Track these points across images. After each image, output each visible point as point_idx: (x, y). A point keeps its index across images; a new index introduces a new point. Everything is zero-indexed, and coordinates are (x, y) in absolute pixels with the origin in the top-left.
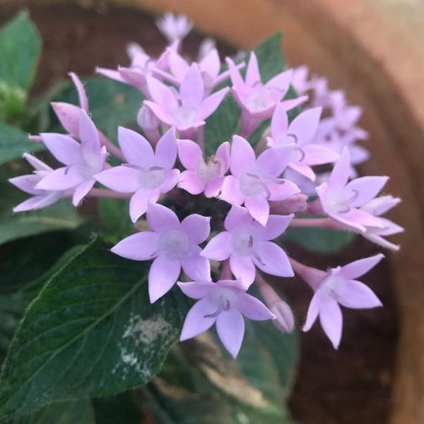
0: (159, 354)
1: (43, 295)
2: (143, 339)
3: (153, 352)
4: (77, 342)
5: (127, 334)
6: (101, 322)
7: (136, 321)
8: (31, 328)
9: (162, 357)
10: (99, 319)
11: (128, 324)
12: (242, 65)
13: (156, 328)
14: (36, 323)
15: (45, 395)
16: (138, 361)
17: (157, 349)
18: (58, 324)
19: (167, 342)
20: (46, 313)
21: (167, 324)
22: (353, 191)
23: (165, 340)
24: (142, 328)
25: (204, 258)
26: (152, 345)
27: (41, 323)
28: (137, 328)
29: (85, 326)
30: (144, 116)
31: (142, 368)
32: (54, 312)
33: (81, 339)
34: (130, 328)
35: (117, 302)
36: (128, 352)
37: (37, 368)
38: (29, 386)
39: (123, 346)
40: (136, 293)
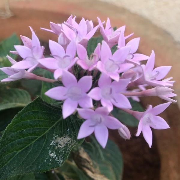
0: (67, 152)
1: (13, 122)
2: (59, 146)
3: (64, 151)
4: (28, 147)
5: (52, 144)
6: (40, 138)
7: (56, 138)
8: (7, 139)
9: (68, 153)
10: (39, 137)
11: (53, 140)
12: (104, 22)
13: (65, 141)
14: (9, 136)
15: (12, 172)
16: (57, 156)
17: (65, 150)
18: (20, 138)
19: (70, 146)
20: (14, 132)
21: (70, 139)
22: (157, 72)
23: (69, 146)
24: (59, 141)
25: (89, 97)
26: (63, 149)
27: (12, 137)
28: (56, 141)
29: (32, 140)
30: (61, 38)
31: (58, 159)
32: (18, 131)
33: (30, 146)
34: (53, 141)
35: (48, 129)
36: (52, 152)
37: (9, 159)
38: (5, 167)
39: (50, 149)
40: (56, 125)
